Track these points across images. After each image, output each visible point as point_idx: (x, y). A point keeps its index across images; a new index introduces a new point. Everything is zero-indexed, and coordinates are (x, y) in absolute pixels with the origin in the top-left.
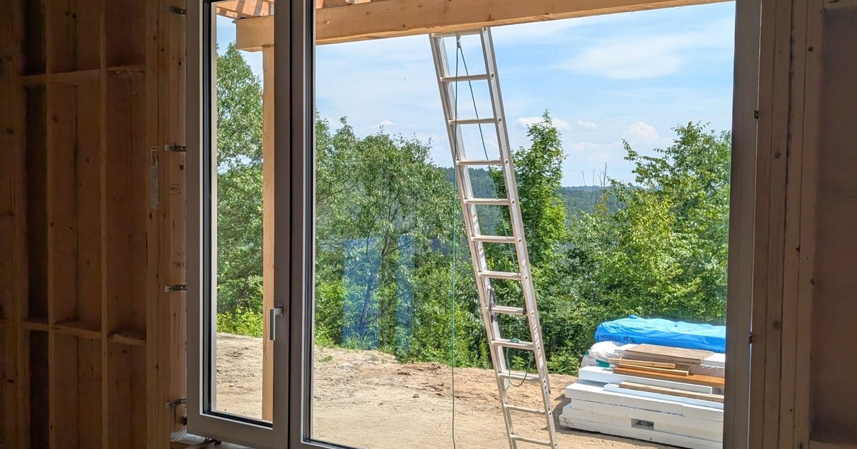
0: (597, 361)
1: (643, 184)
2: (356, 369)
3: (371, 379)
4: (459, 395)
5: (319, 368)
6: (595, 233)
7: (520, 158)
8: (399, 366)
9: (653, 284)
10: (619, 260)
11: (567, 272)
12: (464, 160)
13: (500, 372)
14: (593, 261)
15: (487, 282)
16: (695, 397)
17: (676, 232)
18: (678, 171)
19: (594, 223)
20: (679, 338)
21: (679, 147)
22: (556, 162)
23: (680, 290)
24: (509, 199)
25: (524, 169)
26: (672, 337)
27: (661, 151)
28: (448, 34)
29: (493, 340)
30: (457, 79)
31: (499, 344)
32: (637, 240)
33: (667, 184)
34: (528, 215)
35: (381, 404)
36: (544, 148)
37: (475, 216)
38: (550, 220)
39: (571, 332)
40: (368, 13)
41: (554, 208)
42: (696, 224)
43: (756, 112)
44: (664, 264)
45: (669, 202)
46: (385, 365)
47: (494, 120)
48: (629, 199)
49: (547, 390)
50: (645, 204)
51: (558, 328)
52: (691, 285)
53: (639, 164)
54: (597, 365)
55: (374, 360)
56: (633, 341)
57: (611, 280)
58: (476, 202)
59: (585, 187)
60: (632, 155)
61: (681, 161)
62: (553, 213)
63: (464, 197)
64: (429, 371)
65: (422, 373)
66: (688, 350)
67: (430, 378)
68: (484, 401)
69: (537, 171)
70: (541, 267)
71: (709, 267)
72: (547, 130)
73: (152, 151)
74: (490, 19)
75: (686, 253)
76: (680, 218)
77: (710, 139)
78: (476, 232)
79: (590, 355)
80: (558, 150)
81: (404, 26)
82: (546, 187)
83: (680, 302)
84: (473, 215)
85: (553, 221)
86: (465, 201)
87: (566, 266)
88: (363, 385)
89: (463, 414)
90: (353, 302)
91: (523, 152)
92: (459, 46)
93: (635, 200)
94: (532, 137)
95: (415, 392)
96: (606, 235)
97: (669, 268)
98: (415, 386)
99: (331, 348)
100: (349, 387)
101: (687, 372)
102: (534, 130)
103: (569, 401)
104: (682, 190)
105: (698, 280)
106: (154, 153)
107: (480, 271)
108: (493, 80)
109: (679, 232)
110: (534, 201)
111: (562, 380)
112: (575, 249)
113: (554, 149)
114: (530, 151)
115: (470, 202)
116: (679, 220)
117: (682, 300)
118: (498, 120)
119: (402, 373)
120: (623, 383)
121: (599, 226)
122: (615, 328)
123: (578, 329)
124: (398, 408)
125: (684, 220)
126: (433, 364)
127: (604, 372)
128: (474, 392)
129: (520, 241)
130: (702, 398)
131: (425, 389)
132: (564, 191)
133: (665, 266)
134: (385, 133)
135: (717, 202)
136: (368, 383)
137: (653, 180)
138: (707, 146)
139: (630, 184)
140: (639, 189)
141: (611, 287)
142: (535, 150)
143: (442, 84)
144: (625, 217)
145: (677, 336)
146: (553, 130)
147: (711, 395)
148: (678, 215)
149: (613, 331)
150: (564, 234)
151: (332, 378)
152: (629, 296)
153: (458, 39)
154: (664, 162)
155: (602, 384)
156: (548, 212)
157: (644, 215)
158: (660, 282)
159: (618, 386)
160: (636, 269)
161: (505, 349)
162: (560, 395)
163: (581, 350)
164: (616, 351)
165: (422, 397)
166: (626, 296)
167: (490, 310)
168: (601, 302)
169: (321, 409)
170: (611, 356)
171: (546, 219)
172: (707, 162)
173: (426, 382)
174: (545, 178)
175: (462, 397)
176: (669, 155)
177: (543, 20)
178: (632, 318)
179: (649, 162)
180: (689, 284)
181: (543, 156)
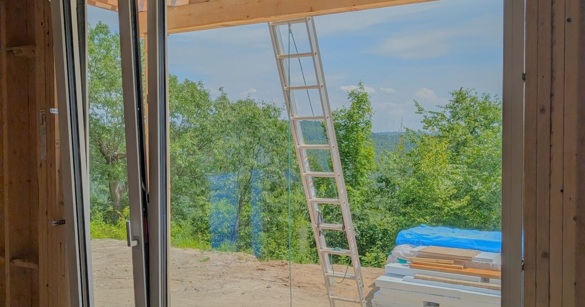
0: (398, 259)
1: (428, 130)
2: (227, 267)
3: (237, 274)
4: (300, 285)
5: (199, 266)
6: (395, 165)
7: (343, 114)
8: (258, 263)
9: (436, 200)
10: (413, 184)
11: (376, 192)
12: (297, 116)
13: (326, 272)
14: (394, 185)
15: (316, 206)
16: (468, 285)
17: (451, 163)
18: (453, 121)
19: (394, 158)
20: (456, 241)
21: (454, 105)
22: (368, 116)
23: (455, 204)
24: (330, 145)
25: (345, 121)
26: (451, 240)
27: (441, 107)
28: (282, 23)
29: (321, 248)
30: (289, 56)
31: (326, 252)
32: (425, 170)
33: (445, 130)
34: (349, 153)
35: (243, 293)
36: (359, 107)
37: (305, 157)
38: (365, 156)
39: (380, 235)
40: (221, 7)
41: (367, 148)
42: (465, 158)
43: (524, 75)
44: (443, 187)
45: (446, 143)
46: (248, 263)
47: (318, 87)
48: (418, 141)
49: (361, 285)
50: (429, 145)
51: (371, 232)
52: (463, 201)
53: (426, 117)
54: (398, 262)
55: (240, 259)
56: (424, 244)
57: (408, 198)
58: (306, 147)
59: (389, 132)
60: (420, 110)
61: (454, 115)
62: (366, 151)
63: (297, 144)
64: (279, 267)
65: (274, 269)
66: (463, 249)
67: (279, 273)
68: (318, 289)
69: (355, 123)
70: (358, 189)
71: (475, 188)
72: (361, 94)
73: (41, 113)
74: (311, 11)
75: (460, 178)
76: (455, 154)
77: (474, 98)
78: (307, 169)
79: (393, 254)
80: (369, 109)
81: (248, 17)
82: (361, 134)
83: (455, 213)
84: (304, 157)
85: (366, 157)
86: (298, 146)
87: (376, 188)
88: (231, 279)
89: (302, 300)
90: (229, 215)
91: (345, 110)
92: (290, 31)
93: (422, 141)
94: (351, 99)
95: (268, 284)
96: (403, 166)
97: (447, 189)
98: (268, 279)
99: (209, 251)
100: (221, 281)
101: (463, 266)
102: (352, 94)
103: (378, 288)
104: (455, 135)
105: (468, 197)
106: (43, 115)
107: (310, 198)
108: (316, 57)
109: (454, 163)
110: (353, 144)
111: (374, 272)
112: (382, 176)
113: (366, 108)
114: (349, 109)
115: (301, 147)
116: (453, 156)
117: (457, 212)
118: (321, 86)
119: (260, 269)
120: (417, 275)
121: (398, 160)
122: (410, 234)
123: (385, 232)
124: (255, 296)
125: (457, 155)
126: (282, 262)
127: (403, 267)
128: (311, 282)
129: (339, 175)
130: (473, 285)
131: (276, 281)
132: (374, 136)
133: (445, 187)
134: (251, 98)
135: (480, 142)
136: (234, 278)
137: (435, 127)
138: (472, 104)
139: (419, 130)
140: (425, 134)
141: (407, 203)
142: (353, 108)
143: (278, 61)
144: (416, 154)
145: (454, 240)
146: (365, 94)
147: (480, 283)
148: (453, 152)
149: (409, 237)
150: (374, 166)
151: (209, 273)
152: (420, 209)
153: (289, 26)
154: (443, 115)
155: (402, 276)
156: (362, 151)
157: (429, 152)
158: (442, 199)
159: (413, 277)
160: (424, 190)
161: (330, 255)
162: (372, 283)
163: (387, 248)
164: (411, 252)
165: (273, 287)
166: (418, 209)
167: (318, 227)
168: (401, 213)
169: (199, 298)
170: (408, 255)
171: (362, 156)
172: (472, 114)
173: (277, 275)
174: (360, 127)
175: (302, 287)
176: (446, 110)
177: (351, 10)
178: (422, 227)
179: (432, 115)
180: (462, 200)
181: (358, 113)
